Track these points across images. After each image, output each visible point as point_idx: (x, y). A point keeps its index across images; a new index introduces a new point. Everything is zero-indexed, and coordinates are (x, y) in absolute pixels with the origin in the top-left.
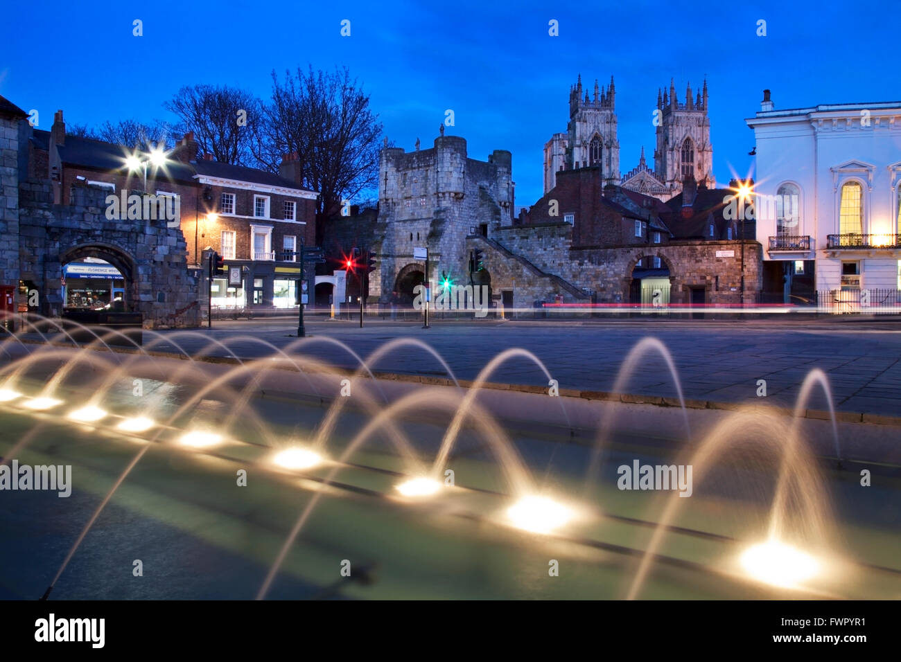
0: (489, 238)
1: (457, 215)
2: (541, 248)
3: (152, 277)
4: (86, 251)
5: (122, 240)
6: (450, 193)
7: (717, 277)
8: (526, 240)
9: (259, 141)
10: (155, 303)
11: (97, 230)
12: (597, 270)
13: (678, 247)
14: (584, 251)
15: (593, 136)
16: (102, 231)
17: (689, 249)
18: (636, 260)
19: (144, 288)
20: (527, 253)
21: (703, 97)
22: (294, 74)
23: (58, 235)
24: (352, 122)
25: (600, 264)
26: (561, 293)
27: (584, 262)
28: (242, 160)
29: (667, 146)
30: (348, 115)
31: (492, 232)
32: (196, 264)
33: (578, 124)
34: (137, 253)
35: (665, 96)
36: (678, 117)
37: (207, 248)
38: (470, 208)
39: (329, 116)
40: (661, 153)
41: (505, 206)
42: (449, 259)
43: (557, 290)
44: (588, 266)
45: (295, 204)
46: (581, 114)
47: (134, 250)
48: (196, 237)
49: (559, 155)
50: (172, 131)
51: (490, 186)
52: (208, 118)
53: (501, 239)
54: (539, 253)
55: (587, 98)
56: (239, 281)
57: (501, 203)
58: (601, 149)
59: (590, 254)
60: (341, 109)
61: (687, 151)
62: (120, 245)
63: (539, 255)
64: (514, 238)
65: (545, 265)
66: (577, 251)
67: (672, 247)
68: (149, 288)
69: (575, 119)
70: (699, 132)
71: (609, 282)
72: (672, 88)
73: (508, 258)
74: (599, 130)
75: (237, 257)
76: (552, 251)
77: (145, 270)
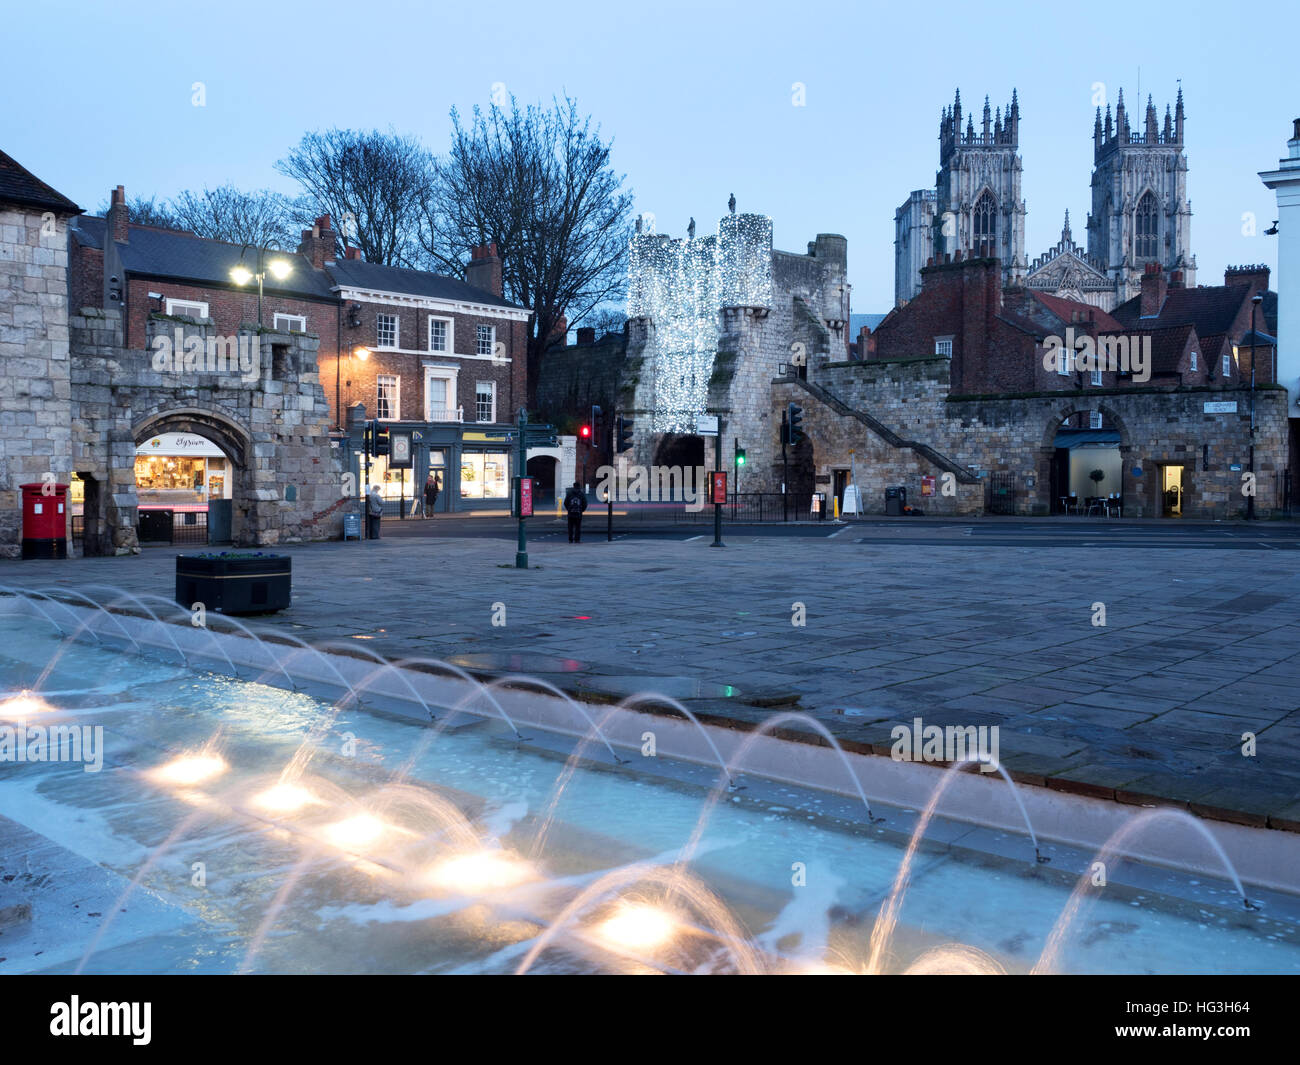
0: (810, 381)
1: (757, 345)
2: (898, 398)
3: (275, 463)
4: (172, 423)
5: (226, 403)
6: (745, 308)
7: (1205, 447)
8: (871, 386)
9: (430, 223)
10: (281, 503)
11: (190, 389)
12: (994, 435)
13: (1136, 396)
14: (972, 402)
15: (980, 194)
16: (196, 389)
17: (1156, 400)
18: (1061, 418)
19: (264, 479)
20: (874, 406)
21: (1176, 120)
22: (486, 114)
23: (130, 398)
24: (583, 191)
25: (998, 425)
26: (931, 473)
27: (971, 422)
28: (404, 254)
29: (1110, 207)
30: (576, 180)
31: (815, 371)
32: (338, 430)
33: (953, 175)
34: (253, 425)
35: (1108, 120)
36: (1130, 157)
37: (355, 404)
38: (779, 332)
39: (545, 181)
40: (1099, 220)
41: (836, 328)
42: (745, 418)
43: (924, 469)
44: (977, 426)
45: (493, 330)
46: (960, 157)
47: (247, 419)
48: (338, 386)
49: (921, 226)
50: (292, 208)
51: (811, 294)
52: (348, 186)
53: (830, 384)
54: (893, 406)
55: (970, 129)
56: (406, 458)
57: (829, 322)
58: (994, 216)
59: (982, 409)
60: (563, 169)
61: (1147, 214)
62: (224, 412)
63: (894, 410)
64: (852, 382)
65: (904, 426)
66: (959, 403)
67: (1125, 396)
68: (272, 479)
69: (949, 166)
70: (1166, 180)
71: (1014, 456)
72: (1121, 108)
73: (843, 415)
74: (990, 184)
75: (402, 417)
76: (916, 403)
77: (264, 452)
